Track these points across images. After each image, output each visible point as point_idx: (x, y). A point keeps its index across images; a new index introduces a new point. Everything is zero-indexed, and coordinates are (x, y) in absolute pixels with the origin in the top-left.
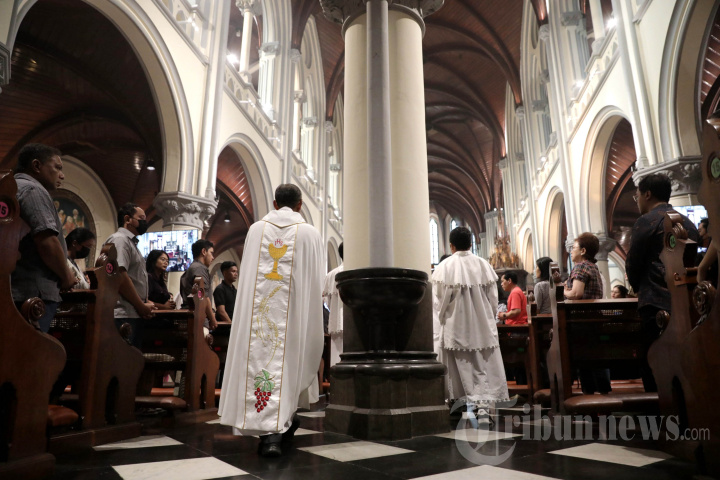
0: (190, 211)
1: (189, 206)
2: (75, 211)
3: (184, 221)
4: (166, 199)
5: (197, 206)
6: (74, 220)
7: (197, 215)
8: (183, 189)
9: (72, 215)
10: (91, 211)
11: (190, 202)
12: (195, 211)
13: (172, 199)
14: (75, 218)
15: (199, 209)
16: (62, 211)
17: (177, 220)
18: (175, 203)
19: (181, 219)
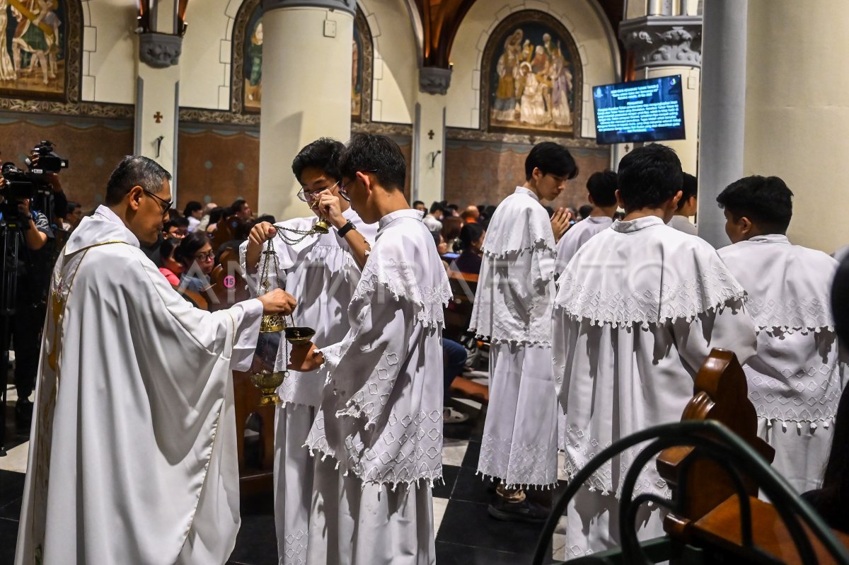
0: (671, 42)
1: (669, 35)
2: (546, 36)
3: (664, 58)
4: (632, 31)
5: (681, 31)
6: (545, 50)
7: (685, 46)
8: (657, 10)
9: (542, 44)
10: (569, 28)
11: (670, 28)
12: (681, 40)
13: (639, 30)
14: (547, 46)
15: (687, 35)
16: (527, 42)
17: (653, 59)
18: (645, 35)
19: (658, 56)
